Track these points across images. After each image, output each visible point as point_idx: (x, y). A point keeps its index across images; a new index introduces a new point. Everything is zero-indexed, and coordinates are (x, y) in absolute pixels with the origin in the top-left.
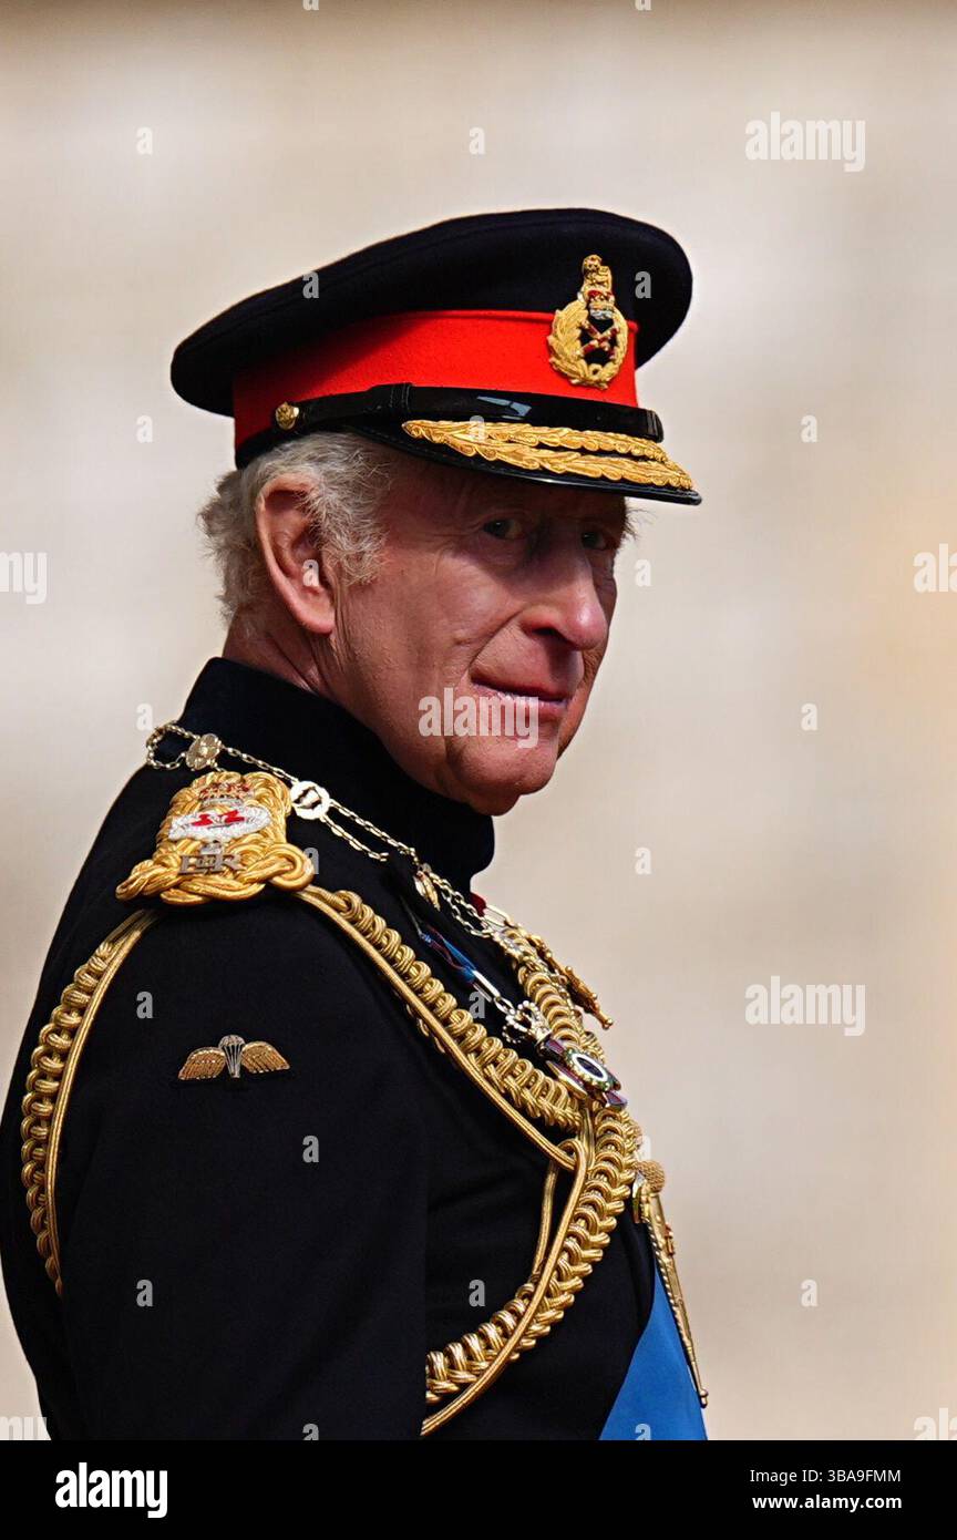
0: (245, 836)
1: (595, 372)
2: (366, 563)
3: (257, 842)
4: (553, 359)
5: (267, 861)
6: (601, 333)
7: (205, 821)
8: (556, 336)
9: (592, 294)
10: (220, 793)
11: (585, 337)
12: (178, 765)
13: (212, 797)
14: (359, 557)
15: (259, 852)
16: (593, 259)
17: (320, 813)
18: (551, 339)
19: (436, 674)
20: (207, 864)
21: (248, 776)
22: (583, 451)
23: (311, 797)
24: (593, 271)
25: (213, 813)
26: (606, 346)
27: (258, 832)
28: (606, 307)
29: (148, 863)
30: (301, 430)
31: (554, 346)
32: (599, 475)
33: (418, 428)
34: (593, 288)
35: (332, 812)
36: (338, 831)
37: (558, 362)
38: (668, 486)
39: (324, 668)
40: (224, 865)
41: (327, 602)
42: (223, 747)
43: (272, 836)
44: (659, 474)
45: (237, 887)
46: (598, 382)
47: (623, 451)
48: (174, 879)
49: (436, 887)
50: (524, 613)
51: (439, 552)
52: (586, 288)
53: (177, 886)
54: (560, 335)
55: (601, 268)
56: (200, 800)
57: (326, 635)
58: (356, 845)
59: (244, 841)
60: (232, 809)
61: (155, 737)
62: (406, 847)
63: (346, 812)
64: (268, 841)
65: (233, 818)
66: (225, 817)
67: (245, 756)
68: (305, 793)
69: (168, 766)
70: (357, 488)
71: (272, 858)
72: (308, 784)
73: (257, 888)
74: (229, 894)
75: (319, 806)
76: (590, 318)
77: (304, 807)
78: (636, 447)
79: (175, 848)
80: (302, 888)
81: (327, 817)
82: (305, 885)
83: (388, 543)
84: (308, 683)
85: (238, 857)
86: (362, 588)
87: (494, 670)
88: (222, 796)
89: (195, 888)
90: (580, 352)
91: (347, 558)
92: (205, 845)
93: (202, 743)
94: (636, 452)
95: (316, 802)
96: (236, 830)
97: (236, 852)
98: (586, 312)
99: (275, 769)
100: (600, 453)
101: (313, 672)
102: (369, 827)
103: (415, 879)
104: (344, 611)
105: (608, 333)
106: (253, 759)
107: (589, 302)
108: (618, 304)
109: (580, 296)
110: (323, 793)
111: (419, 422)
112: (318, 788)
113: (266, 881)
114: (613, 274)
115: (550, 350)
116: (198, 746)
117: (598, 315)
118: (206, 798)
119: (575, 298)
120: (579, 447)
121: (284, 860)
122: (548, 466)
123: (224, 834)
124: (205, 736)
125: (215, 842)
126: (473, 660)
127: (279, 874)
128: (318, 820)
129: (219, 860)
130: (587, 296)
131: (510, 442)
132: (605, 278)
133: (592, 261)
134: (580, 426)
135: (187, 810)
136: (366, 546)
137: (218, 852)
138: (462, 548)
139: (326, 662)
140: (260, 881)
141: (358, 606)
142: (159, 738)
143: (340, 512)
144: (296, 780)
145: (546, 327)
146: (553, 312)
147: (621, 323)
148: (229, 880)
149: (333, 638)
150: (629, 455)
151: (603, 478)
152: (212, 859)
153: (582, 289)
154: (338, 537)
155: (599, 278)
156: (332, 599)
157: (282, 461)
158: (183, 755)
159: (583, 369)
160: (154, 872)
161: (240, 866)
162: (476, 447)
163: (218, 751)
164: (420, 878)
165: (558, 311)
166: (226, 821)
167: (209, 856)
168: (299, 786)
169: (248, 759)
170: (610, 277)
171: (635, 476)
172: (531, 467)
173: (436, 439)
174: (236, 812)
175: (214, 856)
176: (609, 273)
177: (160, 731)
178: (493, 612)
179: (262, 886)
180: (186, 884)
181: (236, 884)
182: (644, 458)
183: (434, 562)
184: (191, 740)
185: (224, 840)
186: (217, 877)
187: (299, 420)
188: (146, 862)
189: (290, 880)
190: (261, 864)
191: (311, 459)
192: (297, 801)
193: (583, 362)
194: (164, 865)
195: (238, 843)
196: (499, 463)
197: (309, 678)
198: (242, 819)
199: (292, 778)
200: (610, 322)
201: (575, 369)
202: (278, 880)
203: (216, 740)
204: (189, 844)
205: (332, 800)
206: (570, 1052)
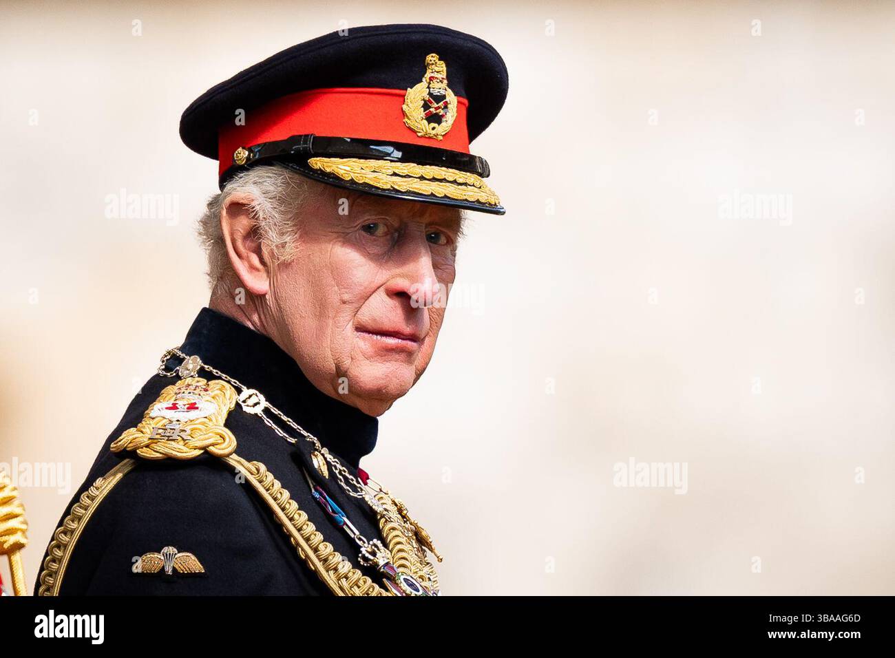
0: (198, 419)
1: (433, 128)
2: (288, 249)
3: (203, 424)
4: (406, 120)
5: (206, 436)
6: (437, 104)
7: (174, 407)
8: (407, 105)
9: (431, 79)
10: (189, 391)
11: (426, 106)
12: (174, 374)
13: (184, 393)
14: (283, 245)
15: (203, 429)
16: (432, 57)
17: (258, 410)
18: (404, 107)
19: (330, 322)
20: (168, 434)
21: (212, 383)
22: (422, 178)
23: (254, 400)
24: (432, 64)
25: (180, 403)
26: (441, 112)
27: (206, 417)
28: (440, 87)
29: (133, 430)
30: (251, 165)
31: (407, 112)
32: (429, 193)
33: (317, 163)
34: (432, 75)
35: (266, 411)
36: (269, 422)
37: (409, 122)
38: (478, 201)
39: (262, 317)
40: (179, 436)
41: (265, 275)
42: (202, 364)
43: (214, 420)
44: (472, 194)
45: (185, 451)
46: (436, 135)
47: (451, 179)
48: (147, 442)
49: (328, 463)
50: (388, 283)
51: (332, 242)
52: (428, 75)
53: (147, 446)
54: (410, 105)
55: (439, 62)
56: (176, 394)
57: (264, 295)
58: (280, 432)
59: (197, 422)
60: (193, 402)
61: (166, 356)
62: (312, 437)
63: (276, 411)
64: (211, 424)
65: (192, 407)
66: (187, 406)
67: (215, 371)
68: (250, 396)
69: (169, 374)
70: (281, 201)
71: (210, 434)
72: (252, 391)
73: (198, 452)
74: (179, 455)
75: (258, 405)
76: (430, 94)
77: (248, 406)
78: (460, 178)
79: (151, 422)
80: (228, 455)
81: (262, 413)
82: (231, 454)
83: (301, 237)
84: (252, 324)
85: (189, 432)
86: (286, 265)
87: (369, 321)
88: (190, 393)
89: (158, 448)
90: (423, 114)
91: (277, 246)
92: (171, 422)
93: (190, 362)
94: (460, 181)
95: (255, 403)
96: (193, 414)
97: (188, 429)
98: (428, 90)
99: (233, 380)
100: (434, 179)
101: (255, 318)
102: (290, 422)
103: (313, 457)
104: (275, 280)
105: (441, 104)
106: (219, 373)
107: (429, 83)
108: (449, 85)
109: (424, 80)
110: (262, 398)
111: (318, 158)
112: (258, 394)
113: (204, 448)
114: (446, 66)
115: (404, 114)
116: (188, 363)
117: (436, 92)
118: (179, 393)
119: (421, 81)
120: (420, 175)
121: (219, 436)
122: (396, 187)
123: (183, 416)
124: (192, 357)
125: (178, 421)
126: (355, 315)
127: (213, 445)
128: (256, 414)
129: (177, 432)
130: (428, 81)
131: (374, 171)
132: (441, 69)
133: (432, 58)
134: (422, 163)
135: (167, 399)
136: (287, 238)
137: (177, 427)
138: (347, 240)
139: (264, 312)
140: (200, 449)
141: (283, 277)
142: (168, 357)
143: (273, 217)
144: (245, 388)
145: (401, 99)
146: (406, 90)
147: (451, 98)
148: (180, 445)
149: (267, 297)
150: (455, 182)
151: (432, 194)
152: (172, 431)
153: (426, 76)
154: (271, 233)
155: (437, 69)
156: (268, 272)
157: (238, 184)
158: (178, 368)
159: (424, 127)
160: (134, 436)
161: (189, 438)
162: (352, 174)
163: (199, 367)
164: (316, 456)
165: (409, 89)
166: (188, 408)
167: (171, 429)
168: (246, 392)
169: (217, 373)
170: (445, 69)
171: (455, 194)
172: (385, 187)
173: (328, 170)
174: (195, 404)
175: (174, 429)
176: (444, 65)
177: (169, 353)
178: (367, 283)
179: (202, 451)
180: (153, 445)
181: (185, 449)
182: (466, 184)
183: (329, 250)
184: (184, 359)
185: (183, 420)
186: (173, 442)
187: (248, 158)
188: (132, 429)
189: (220, 449)
190: (202, 437)
191: (255, 183)
192: (244, 402)
193: (425, 122)
194: (142, 432)
195: (192, 423)
196: (366, 184)
197: (253, 321)
198: (197, 408)
199: (243, 386)
200: (444, 97)
201: (420, 126)
202: (212, 449)
203: (199, 359)
204: (161, 420)
205: (267, 403)
206: (400, 574)
